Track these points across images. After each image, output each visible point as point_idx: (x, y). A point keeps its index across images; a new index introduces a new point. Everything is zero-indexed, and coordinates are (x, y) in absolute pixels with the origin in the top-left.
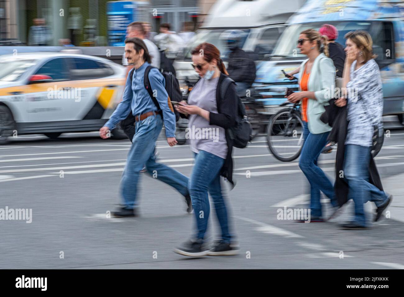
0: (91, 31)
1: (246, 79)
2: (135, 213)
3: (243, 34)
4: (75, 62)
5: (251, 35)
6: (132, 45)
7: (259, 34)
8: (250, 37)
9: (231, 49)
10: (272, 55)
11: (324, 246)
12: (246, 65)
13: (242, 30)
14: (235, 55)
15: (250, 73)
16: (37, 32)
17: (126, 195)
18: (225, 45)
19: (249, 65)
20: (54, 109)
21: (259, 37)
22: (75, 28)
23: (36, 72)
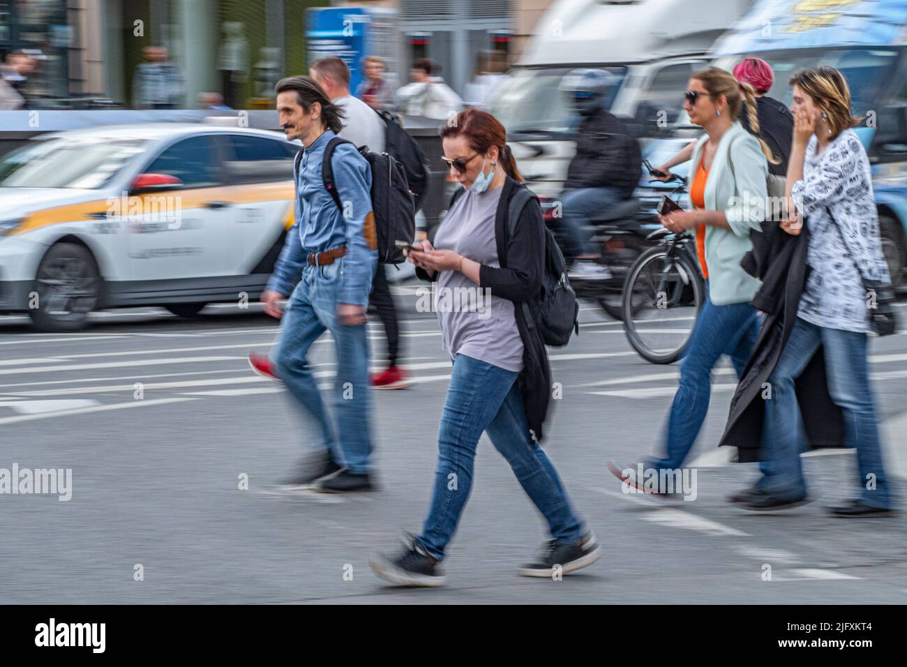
0: (270, 74)
1: (618, 180)
2: (372, 482)
3: (611, 78)
4: (232, 145)
5: (629, 80)
6: (293, 95)
7: (645, 78)
8: (627, 85)
9: (583, 114)
10: (676, 125)
11: (794, 555)
12: (616, 148)
13: (607, 70)
14: (592, 126)
15: (628, 166)
16: (151, 77)
17: (353, 443)
18: (570, 104)
19: (626, 148)
20: (189, 251)
21: (645, 86)
22: (233, 69)
23: (146, 168)
